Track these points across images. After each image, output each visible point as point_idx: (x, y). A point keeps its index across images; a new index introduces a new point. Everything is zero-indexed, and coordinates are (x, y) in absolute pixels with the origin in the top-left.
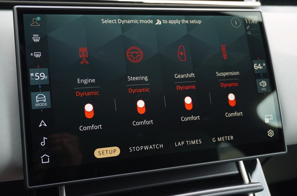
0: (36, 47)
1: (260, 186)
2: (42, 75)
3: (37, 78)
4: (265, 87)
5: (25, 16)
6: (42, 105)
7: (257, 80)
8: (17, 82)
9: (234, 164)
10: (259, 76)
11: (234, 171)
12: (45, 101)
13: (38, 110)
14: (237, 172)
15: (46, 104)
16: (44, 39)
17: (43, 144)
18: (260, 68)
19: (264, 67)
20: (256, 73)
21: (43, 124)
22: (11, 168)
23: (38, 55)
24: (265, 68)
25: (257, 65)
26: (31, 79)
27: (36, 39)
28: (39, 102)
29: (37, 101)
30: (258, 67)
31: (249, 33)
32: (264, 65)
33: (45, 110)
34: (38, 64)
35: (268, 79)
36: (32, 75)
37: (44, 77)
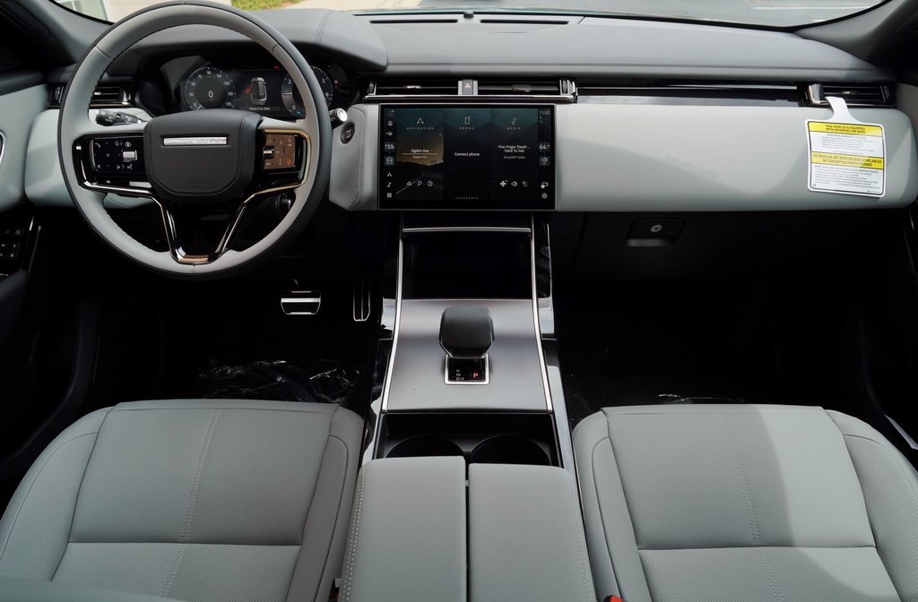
0: (390, 129)
3: (389, 148)
4: (546, 162)
5: (385, 110)
6: (390, 163)
7: (540, 157)
8: (377, 150)
10: (543, 154)
12: (392, 161)
13: (388, 166)
16: (394, 124)
17: (389, 186)
18: (545, 148)
20: (540, 151)
21: (389, 175)
22: (370, 200)
23: (390, 134)
24: (549, 148)
26: (385, 148)
27: (390, 124)
29: (388, 161)
30: (543, 147)
31: (541, 122)
32: (548, 146)
33: (391, 166)
34: (391, 140)
35: (549, 157)
36: (386, 146)
37: (393, 147)
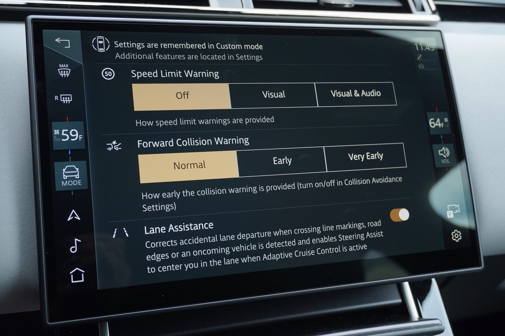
0: (64, 85)
1: (438, 325)
2: (74, 133)
3: (66, 137)
4: (447, 158)
5: (46, 32)
6: (73, 183)
7: (434, 146)
8: (30, 144)
9: (395, 288)
10: (437, 139)
11: (393, 299)
12: (77, 176)
13: (66, 192)
14: (400, 301)
15: (79, 183)
17: (74, 249)
18: (440, 125)
19: (445, 124)
20: (432, 133)
21: (73, 215)
22: (19, 290)
23: (67, 100)
24: (448, 126)
25: (435, 121)
26: (55, 139)
27: (64, 72)
28: (69, 179)
29: (65, 177)
30: (435, 124)
31: (421, 67)
32: (446, 120)
34: (70, 115)
35: (452, 145)
36: (56, 132)
37: (77, 136)
